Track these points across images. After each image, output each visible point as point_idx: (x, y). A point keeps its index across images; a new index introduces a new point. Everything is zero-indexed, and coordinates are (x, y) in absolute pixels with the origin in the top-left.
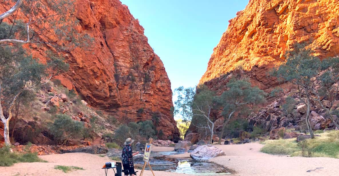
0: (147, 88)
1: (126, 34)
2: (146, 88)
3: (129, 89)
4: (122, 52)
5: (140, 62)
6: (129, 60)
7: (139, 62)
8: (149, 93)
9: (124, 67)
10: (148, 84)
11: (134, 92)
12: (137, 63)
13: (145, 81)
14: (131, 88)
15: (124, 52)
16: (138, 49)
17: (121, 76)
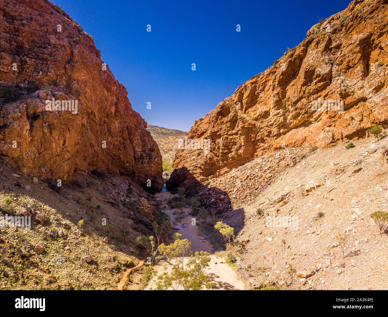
1: (139, 132)
2: (150, 162)
5: (147, 147)
6: (141, 147)
9: (139, 152)
10: (151, 160)
11: (143, 166)
12: (145, 148)
13: (149, 159)
14: (142, 163)
15: (138, 142)
16: (145, 140)
17: (137, 157)
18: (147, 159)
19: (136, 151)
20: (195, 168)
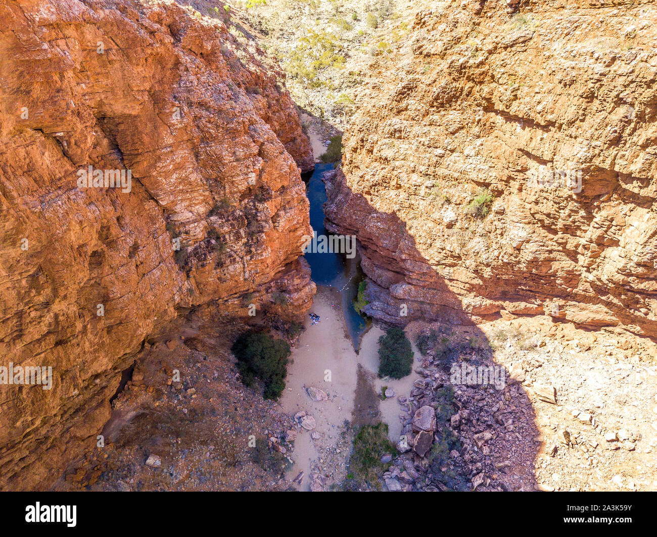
0: (256, 250)
1: (179, 126)
2: (253, 249)
3: (215, 268)
4: (180, 183)
5: (230, 188)
6: (201, 195)
7: (227, 191)
8: (262, 258)
9: (194, 222)
10: (257, 238)
11: (228, 273)
12: (222, 192)
13: (250, 235)
14: (220, 264)
15: (184, 180)
16: (220, 158)
17: (190, 249)
18: (238, 237)
19: (183, 224)
20: (450, 261)
